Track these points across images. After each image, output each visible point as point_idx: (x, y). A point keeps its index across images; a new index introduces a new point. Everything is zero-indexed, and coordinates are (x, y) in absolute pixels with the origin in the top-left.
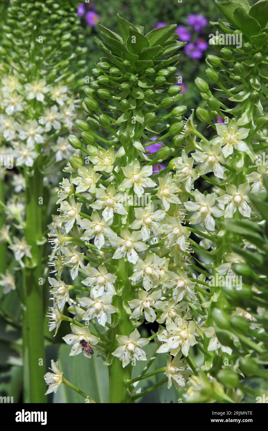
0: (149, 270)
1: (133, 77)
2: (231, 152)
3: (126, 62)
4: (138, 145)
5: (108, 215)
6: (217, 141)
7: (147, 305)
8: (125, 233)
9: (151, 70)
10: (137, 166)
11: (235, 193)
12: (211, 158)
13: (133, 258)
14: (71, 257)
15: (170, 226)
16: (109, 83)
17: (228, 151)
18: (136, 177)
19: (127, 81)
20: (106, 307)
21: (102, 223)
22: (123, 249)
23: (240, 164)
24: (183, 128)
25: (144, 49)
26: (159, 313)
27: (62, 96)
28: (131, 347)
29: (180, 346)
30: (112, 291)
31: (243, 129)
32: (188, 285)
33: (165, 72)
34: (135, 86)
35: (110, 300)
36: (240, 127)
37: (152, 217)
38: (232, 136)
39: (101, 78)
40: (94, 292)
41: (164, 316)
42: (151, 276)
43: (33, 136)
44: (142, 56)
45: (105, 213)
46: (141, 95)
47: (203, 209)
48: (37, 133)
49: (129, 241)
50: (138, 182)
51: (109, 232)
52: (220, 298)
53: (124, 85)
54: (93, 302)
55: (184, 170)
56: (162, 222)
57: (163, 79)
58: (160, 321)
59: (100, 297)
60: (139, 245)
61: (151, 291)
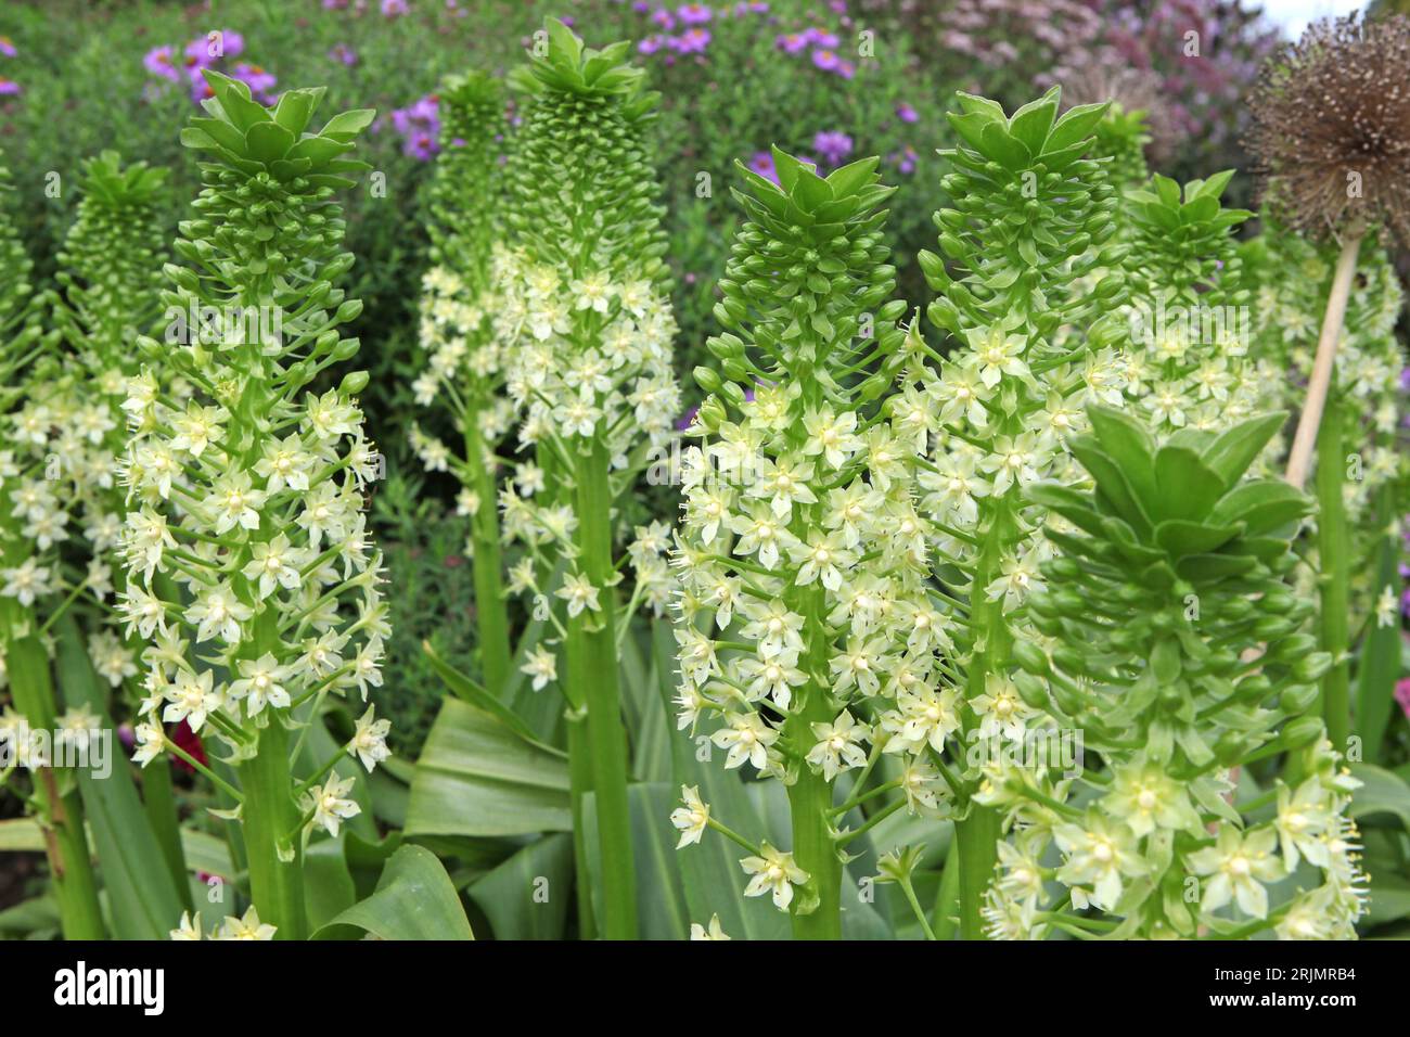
0: (863, 602)
1: (811, 255)
2: (998, 379)
3: (795, 229)
4: (823, 376)
5: (782, 507)
6: (973, 359)
7: (862, 664)
8: (815, 537)
9: (842, 241)
10: (828, 415)
11: (1009, 450)
12: (961, 392)
13: (833, 581)
14: (715, 589)
15: (894, 520)
16: (766, 270)
17: (991, 378)
19: (800, 261)
20: (787, 674)
21: (773, 522)
22: (812, 566)
23: (1010, 402)
24: (902, 341)
25: (824, 204)
26: (883, 678)
27: (642, 300)
28: (839, 744)
29: (927, 734)
30: (797, 645)
31: (1014, 337)
32: (936, 623)
33: (866, 243)
34: (812, 270)
35: (795, 661)
36: (1008, 334)
37: (862, 504)
38: (995, 351)
40: (765, 650)
41: (893, 683)
42: (866, 612)
43: (590, 378)
44: (823, 216)
45: (775, 504)
46: (825, 286)
47: (954, 484)
48: (598, 373)
49: (821, 550)
50: (832, 443)
51: (786, 537)
52: (989, 645)
53: (795, 271)
54: (762, 668)
55: (912, 417)
56: (880, 511)
57: (863, 255)
58: (888, 693)
59: (776, 657)
60: (839, 557)
61: (867, 640)
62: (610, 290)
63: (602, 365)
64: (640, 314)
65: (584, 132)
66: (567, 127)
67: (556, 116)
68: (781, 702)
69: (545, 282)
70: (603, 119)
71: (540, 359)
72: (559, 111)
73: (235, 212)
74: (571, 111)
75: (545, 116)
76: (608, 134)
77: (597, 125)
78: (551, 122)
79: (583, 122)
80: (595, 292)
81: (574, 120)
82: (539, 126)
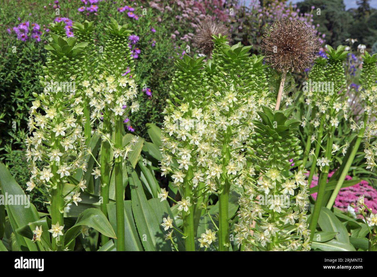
1: (193, 76)
3: (189, 71)
6: (226, 98)
7: (203, 160)
8: (194, 134)
9: (199, 73)
10: (196, 109)
11: (234, 116)
12: (224, 104)
13: (197, 143)
14: (172, 146)
16: (183, 79)
17: (230, 101)
18: (197, 113)
20: (187, 163)
21: (185, 131)
22: (193, 140)
25: (195, 66)
28: (198, 177)
29: (216, 174)
30: (190, 157)
31: (234, 93)
32: (218, 151)
34: (192, 79)
35: (189, 159)
36: (232, 92)
37: (203, 127)
38: (231, 96)
39: (180, 77)
40: (183, 157)
41: (208, 164)
42: (203, 149)
44: (195, 68)
45: (186, 127)
46: (195, 83)
47: (222, 123)
48: (123, 101)
49: (195, 137)
50: (197, 115)
51: (188, 134)
52: (226, 157)
54: (182, 161)
55: (213, 109)
57: (203, 76)
58: (207, 166)
59: (185, 159)
60: (198, 138)
61: (204, 155)
62: (127, 82)
63: (124, 99)
64: (132, 87)
65: (120, 44)
66: (116, 43)
68: (187, 168)
69: (111, 79)
71: (110, 98)
72: (114, 39)
73: (60, 65)
74: (117, 40)
75: (111, 41)
76: (125, 45)
77: (123, 43)
78: (112, 42)
79: (120, 42)
80: (123, 82)
81: (118, 42)
82: (109, 43)
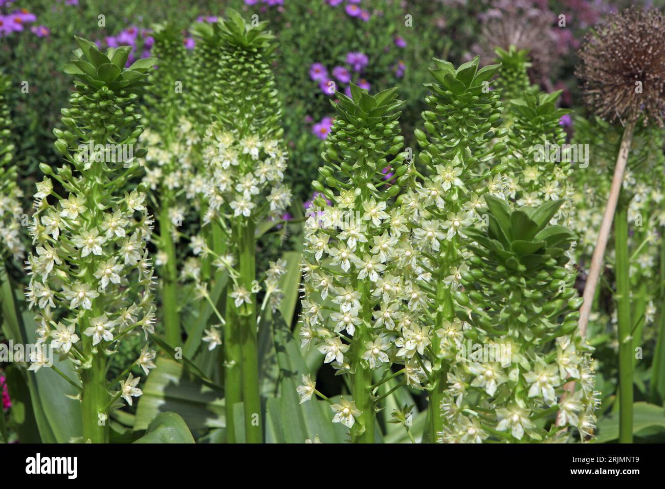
0: (388, 287)
1: (367, 131)
2: (449, 187)
3: (359, 119)
4: (370, 186)
5: (352, 243)
6: (437, 179)
7: (387, 315)
8: (367, 257)
9: (381, 125)
10: (373, 202)
11: (454, 219)
12: (433, 193)
13: (374, 277)
14: (321, 281)
15: (402, 250)
16: (346, 137)
17: (446, 186)
18: (374, 211)
19: (362, 134)
20: (353, 320)
21: (348, 250)
22: (365, 270)
23: (455, 197)
24: (407, 170)
25: (373, 108)
26: (396, 322)
28: (376, 351)
29: (416, 347)
30: (358, 306)
31: (457, 169)
32: (421, 296)
33: (391, 126)
34: (367, 138)
35: (357, 313)
36: (454, 167)
37: (387, 243)
38: (449, 174)
39: (339, 133)
40: (343, 307)
41: (401, 325)
42: (389, 291)
43: (249, 188)
44: (372, 114)
45: (349, 242)
46: (373, 145)
47: (430, 234)
48: (253, 185)
49: (370, 264)
50: (375, 215)
51: (354, 257)
52: (444, 309)
53: (360, 138)
54: (342, 317)
55: (411, 204)
56: (395, 247)
57: (390, 131)
58: (398, 329)
59: (348, 312)
60: (378, 267)
61: (390, 305)
62: (259, 144)
63: (255, 181)
64: (273, 156)
65: (247, 65)
66: (239, 63)
67: (233, 57)
68: (351, 331)
69: (227, 139)
70: (256, 59)
71: (224, 178)
72: (234, 55)
73: (93, 105)
74: (240, 55)
75: (227, 57)
76: (258, 67)
77: (252, 63)
78: (231, 60)
79: (246, 61)
80: (252, 146)
81: (242, 60)
82: (224, 62)
